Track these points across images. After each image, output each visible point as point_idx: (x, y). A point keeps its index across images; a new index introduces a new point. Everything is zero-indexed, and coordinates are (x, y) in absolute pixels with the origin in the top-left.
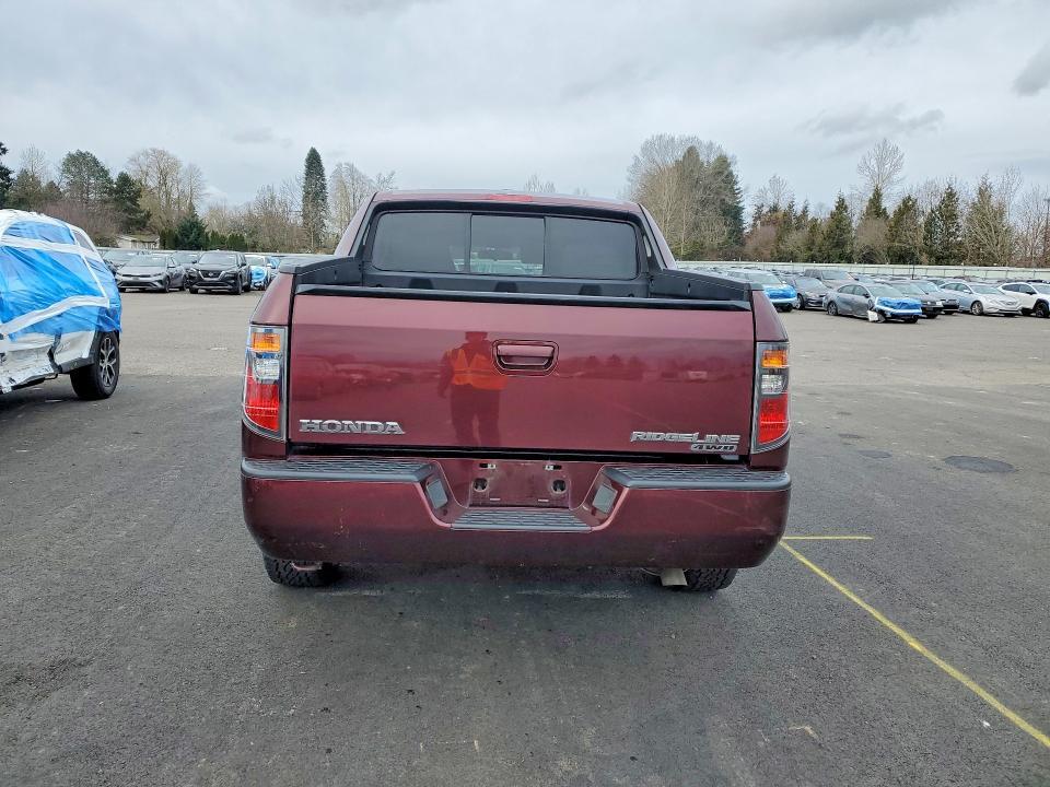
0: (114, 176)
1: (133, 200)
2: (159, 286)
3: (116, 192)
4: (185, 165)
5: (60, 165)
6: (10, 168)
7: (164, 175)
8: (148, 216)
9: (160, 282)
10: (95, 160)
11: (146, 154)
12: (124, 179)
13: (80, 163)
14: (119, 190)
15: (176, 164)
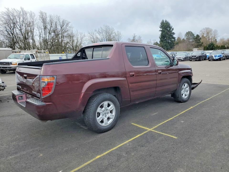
0: (195, 35)
1: (199, 40)
2: (183, 60)
3: (196, 39)
4: (213, 30)
5: (185, 35)
6: (175, 37)
7: (208, 33)
8: (202, 43)
9: (183, 59)
10: (192, 33)
11: (204, 29)
12: (198, 36)
13: (189, 34)
14: (196, 38)
15: (211, 30)
